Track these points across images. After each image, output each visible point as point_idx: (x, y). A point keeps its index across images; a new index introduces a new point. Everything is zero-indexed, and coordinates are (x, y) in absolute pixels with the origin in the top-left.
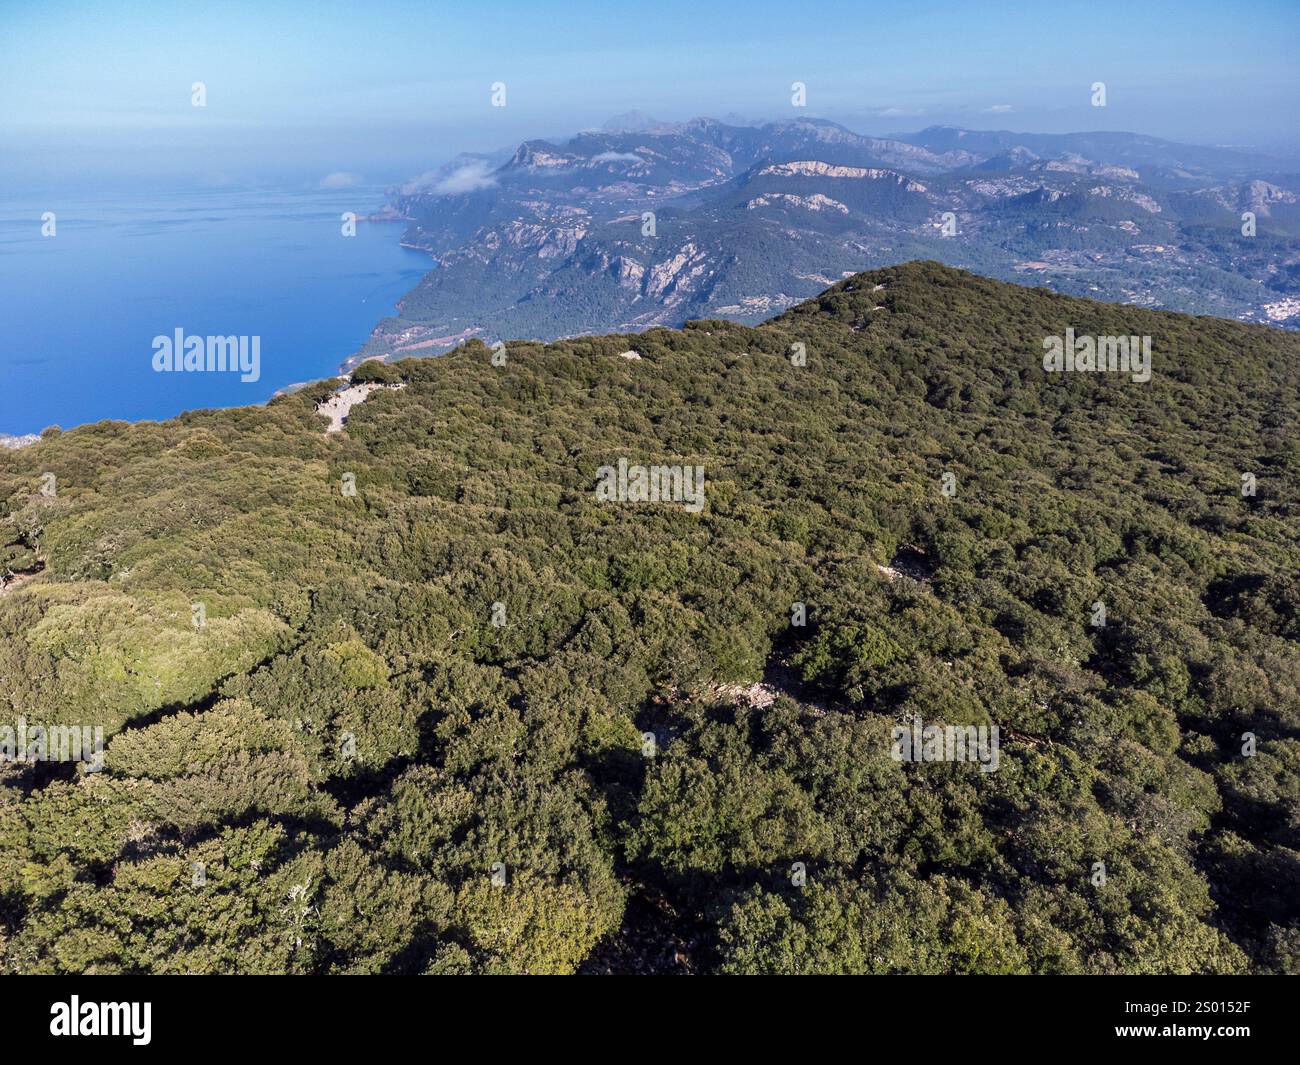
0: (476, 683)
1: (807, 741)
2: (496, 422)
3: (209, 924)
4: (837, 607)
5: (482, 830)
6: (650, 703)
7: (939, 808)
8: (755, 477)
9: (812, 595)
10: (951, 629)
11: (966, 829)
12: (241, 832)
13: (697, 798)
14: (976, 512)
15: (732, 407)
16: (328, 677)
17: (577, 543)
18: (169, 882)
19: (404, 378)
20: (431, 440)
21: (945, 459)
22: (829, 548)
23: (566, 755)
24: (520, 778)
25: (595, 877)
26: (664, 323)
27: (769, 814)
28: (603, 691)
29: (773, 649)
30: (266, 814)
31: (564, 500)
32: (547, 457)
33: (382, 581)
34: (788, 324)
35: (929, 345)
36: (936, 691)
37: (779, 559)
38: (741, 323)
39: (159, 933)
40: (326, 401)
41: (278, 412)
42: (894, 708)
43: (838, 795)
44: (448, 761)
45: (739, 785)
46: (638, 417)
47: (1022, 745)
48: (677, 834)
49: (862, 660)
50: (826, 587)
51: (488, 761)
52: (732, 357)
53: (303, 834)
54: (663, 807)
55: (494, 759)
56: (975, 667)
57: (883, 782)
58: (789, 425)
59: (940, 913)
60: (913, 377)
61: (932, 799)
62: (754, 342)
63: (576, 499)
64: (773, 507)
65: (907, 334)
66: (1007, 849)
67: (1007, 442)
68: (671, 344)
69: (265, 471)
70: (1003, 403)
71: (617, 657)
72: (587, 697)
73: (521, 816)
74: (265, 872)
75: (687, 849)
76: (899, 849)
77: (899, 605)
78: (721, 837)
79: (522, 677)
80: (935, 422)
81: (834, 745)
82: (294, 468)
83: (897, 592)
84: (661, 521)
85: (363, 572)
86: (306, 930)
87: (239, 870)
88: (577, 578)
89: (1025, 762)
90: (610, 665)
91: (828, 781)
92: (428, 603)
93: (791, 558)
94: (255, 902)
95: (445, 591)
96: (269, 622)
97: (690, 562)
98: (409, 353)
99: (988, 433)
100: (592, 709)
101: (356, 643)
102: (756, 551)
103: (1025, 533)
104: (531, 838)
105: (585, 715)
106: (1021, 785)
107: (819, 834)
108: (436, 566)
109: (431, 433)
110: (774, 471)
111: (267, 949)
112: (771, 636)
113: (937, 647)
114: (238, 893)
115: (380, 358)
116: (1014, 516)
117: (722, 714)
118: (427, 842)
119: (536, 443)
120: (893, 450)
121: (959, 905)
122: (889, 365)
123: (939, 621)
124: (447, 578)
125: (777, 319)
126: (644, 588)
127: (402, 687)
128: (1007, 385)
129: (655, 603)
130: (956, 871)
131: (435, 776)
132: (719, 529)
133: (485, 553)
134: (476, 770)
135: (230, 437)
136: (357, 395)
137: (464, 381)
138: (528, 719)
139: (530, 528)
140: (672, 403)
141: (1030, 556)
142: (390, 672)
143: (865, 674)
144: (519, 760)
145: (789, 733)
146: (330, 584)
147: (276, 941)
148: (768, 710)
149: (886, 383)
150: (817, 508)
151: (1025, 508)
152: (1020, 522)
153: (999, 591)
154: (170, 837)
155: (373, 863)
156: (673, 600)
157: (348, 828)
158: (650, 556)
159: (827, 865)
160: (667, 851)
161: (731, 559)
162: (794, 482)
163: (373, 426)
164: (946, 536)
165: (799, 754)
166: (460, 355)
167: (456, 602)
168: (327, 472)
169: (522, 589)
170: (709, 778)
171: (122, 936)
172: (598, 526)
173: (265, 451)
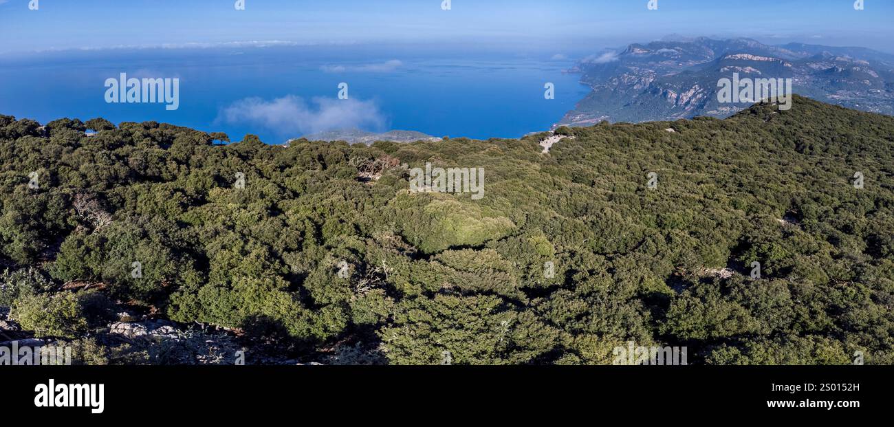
0: (592, 261)
1: (747, 290)
2: (611, 155)
3: (466, 324)
4: (760, 236)
5: (590, 317)
6: (673, 275)
7: (808, 311)
8: (723, 183)
9: (749, 232)
10: (809, 243)
11: (820, 318)
12: (485, 297)
13: (695, 312)
14: (817, 195)
15: (714, 153)
16: (530, 249)
17: (643, 208)
18: (454, 306)
19: (575, 134)
20: (583, 160)
21: (804, 174)
22: (756, 212)
23: (633, 293)
24: (610, 300)
25: (643, 339)
26: (685, 117)
27: (729, 318)
28: (651, 269)
29: (731, 254)
30: (496, 293)
31: (638, 189)
32: (632, 171)
33: (557, 215)
34: (737, 118)
35: (795, 128)
36: (804, 268)
37: (734, 217)
38: (718, 118)
39: (447, 321)
40: (543, 140)
41: (523, 142)
42: (786, 276)
43: (762, 310)
44: (577, 290)
45: (715, 308)
46: (672, 156)
47: (841, 285)
48: (684, 325)
49: (771, 258)
50: (755, 228)
51: (595, 292)
52: (714, 132)
53: (510, 304)
54: (679, 316)
55: (598, 291)
56: (820, 257)
57: (782, 304)
58: (738, 161)
59: (811, 347)
60: (790, 141)
61: (805, 309)
62: (723, 126)
63: (643, 190)
64: (731, 195)
65: (786, 123)
66: (838, 323)
67: (828, 167)
68: (687, 126)
69: (516, 164)
70: (826, 151)
71: (658, 256)
72: (644, 271)
73: (609, 314)
74: (492, 313)
75: (690, 331)
76: (791, 327)
77: (787, 235)
78: (706, 327)
79: (614, 261)
80: (799, 159)
81: (759, 291)
82: (527, 165)
83: (786, 230)
84: (681, 200)
85: (549, 210)
86: (505, 336)
87: (482, 310)
88: (642, 222)
89: (843, 291)
90: (655, 259)
91: (757, 305)
92: (575, 227)
93: (739, 217)
94: (486, 322)
95: (583, 223)
96: (509, 223)
97: (694, 218)
98: (578, 124)
99: (821, 163)
100: (646, 276)
101: (543, 238)
102: (724, 215)
103: (837, 203)
104: (613, 323)
105: (642, 279)
106: (842, 299)
107: (752, 325)
108: (580, 212)
109: (583, 157)
110: (731, 180)
111: (488, 338)
112: (730, 249)
113: (803, 251)
114: (480, 317)
115: (567, 125)
116: (832, 196)
117: (708, 280)
118: (563, 318)
119: (628, 165)
120: (782, 171)
121: (819, 344)
122: (780, 136)
123: (804, 240)
124: (585, 218)
125: (733, 116)
126: (672, 228)
127: (560, 258)
128: (827, 144)
129: (677, 235)
130: (818, 333)
131: (570, 294)
132: (707, 204)
133: (602, 209)
134: (589, 294)
135: (504, 150)
136: (557, 139)
137: (599, 137)
138: (616, 278)
139: (623, 200)
140: (687, 151)
141: (840, 212)
142: (556, 252)
143: (773, 263)
144: (610, 293)
145: (738, 287)
146: (535, 213)
147: (492, 337)
148: (729, 278)
149: (778, 143)
150: (751, 196)
151: (837, 193)
152: (835, 199)
153: (828, 227)
154: (457, 290)
155: (538, 320)
156: (686, 234)
157: (530, 306)
158: (676, 215)
159: (758, 335)
160: (680, 332)
161: (712, 217)
162: (741, 185)
163: (560, 152)
164: (806, 206)
165: (743, 295)
166: (599, 126)
167: (587, 228)
168: (540, 168)
169: (617, 225)
170: (701, 305)
171: (433, 317)
172: (652, 201)
173: (517, 157)
